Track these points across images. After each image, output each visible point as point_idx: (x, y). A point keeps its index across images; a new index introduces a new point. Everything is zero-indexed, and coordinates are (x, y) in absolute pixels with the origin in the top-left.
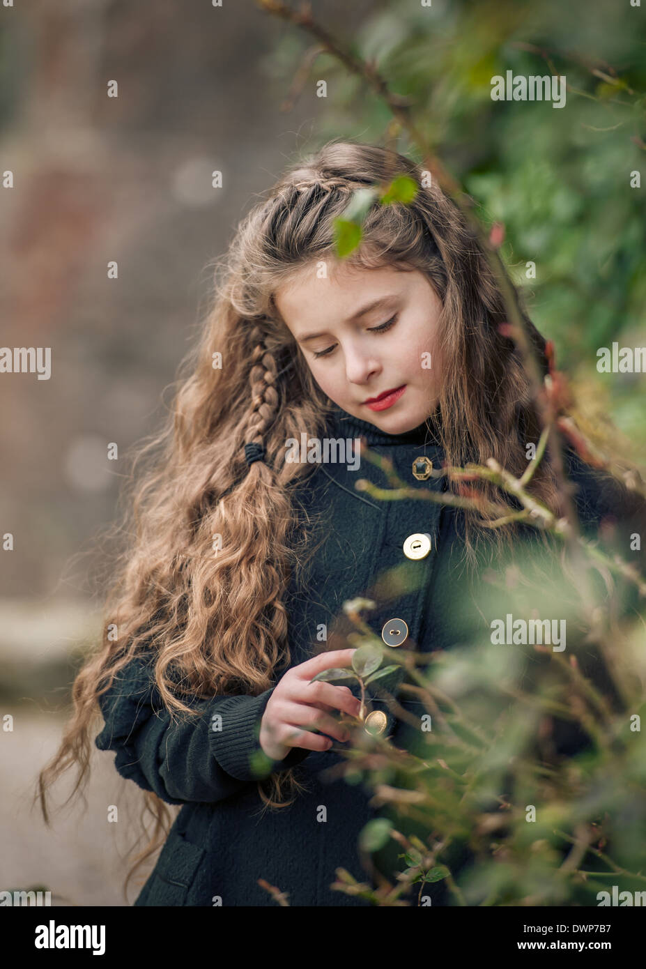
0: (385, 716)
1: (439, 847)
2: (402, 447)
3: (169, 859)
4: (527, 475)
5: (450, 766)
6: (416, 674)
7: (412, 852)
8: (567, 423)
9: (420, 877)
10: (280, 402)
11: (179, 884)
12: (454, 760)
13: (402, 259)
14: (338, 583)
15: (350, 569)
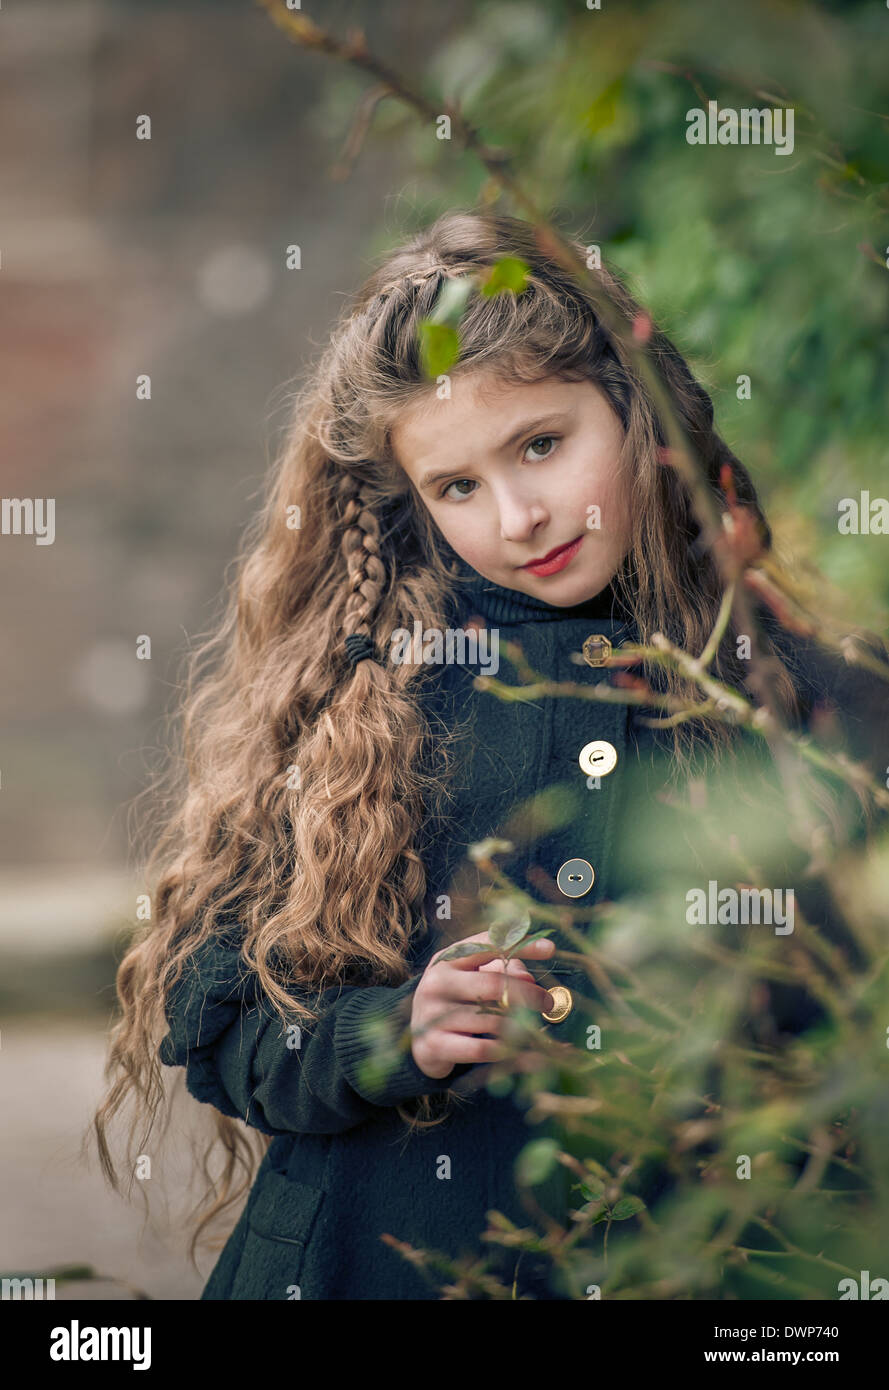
0: (568, 993)
1: (625, 1171)
2: (565, 622)
3: (272, 1207)
4: (709, 653)
5: (633, 1060)
6: (575, 936)
7: (589, 1180)
8: (758, 577)
9: (604, 1213)
10: (388, 577)
11: (291, 1241)
12: (638, 1050)
13: (569, 367)
14: (492, 814)
15: (508, 794)
